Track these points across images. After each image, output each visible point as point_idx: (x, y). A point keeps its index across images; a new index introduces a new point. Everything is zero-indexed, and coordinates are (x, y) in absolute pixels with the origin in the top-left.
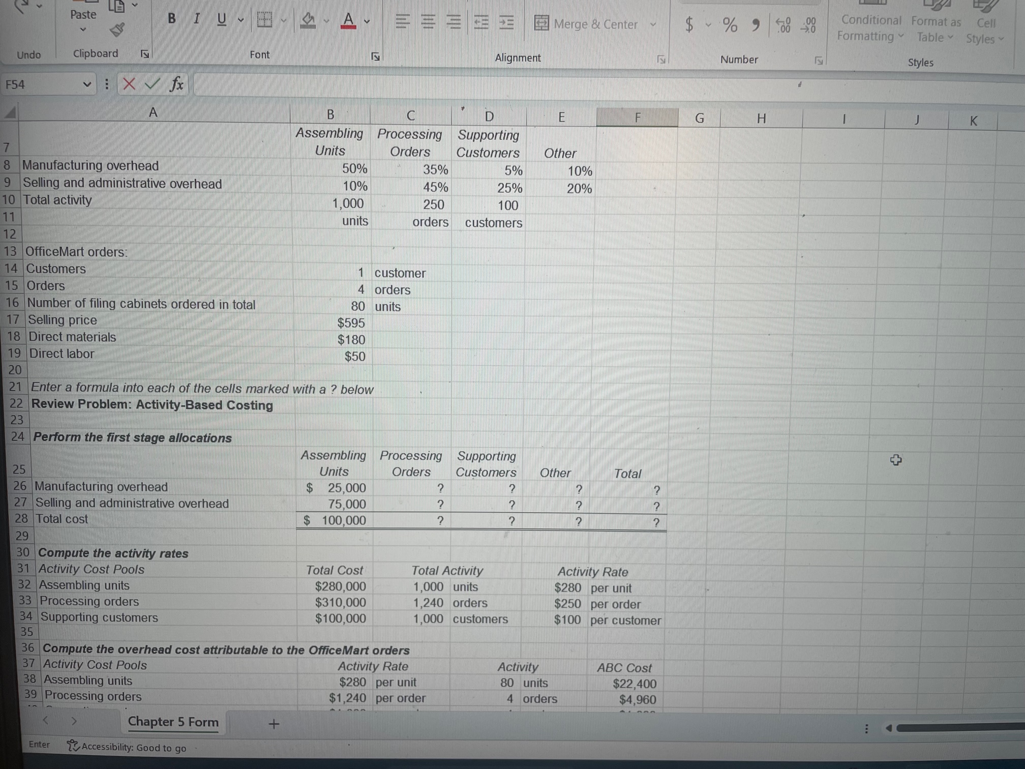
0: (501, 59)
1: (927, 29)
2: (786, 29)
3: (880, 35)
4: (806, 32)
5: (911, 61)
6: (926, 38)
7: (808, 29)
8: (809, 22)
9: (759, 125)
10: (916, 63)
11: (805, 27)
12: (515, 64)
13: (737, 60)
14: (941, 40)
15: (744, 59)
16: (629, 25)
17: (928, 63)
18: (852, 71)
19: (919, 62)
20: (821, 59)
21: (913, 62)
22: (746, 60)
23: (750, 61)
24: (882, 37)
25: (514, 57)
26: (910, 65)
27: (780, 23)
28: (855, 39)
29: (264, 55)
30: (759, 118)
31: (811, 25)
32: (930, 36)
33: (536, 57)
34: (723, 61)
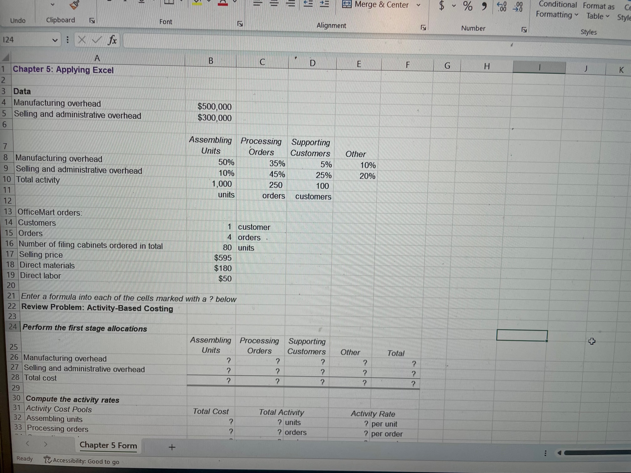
0: (321, 26)
1: (593, 11)
2: (503, 9)
3: (563, 14)
4: (516, 11)
5: (583, 31)
6: (592, 16)
7: (517, 9)
8: (518, 5)
9: (485, 71)
10: (586, 32)
11: (516, 8)
12: (330, 30)
13: (472, 28)
14: (602, 18)
15: (476, 28)
16: (403, 5)
17: (593, 33)
18: (545, 37)
19: (588, 32)
20: (525, 29)
21: (584, 32)
22: (477, 29)
23: (480, 29)
24: (565, 15)
25: (329, 25)
26: (582, 34)
27: (499, 5)
28: (547, 16)
29: (168, 22)
30: (485, 66)
31: (519, 6)
32: (594, 15)
33: (343, 25)
34: (463, 29)
